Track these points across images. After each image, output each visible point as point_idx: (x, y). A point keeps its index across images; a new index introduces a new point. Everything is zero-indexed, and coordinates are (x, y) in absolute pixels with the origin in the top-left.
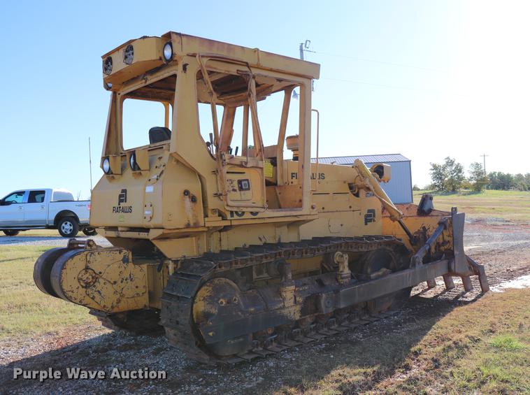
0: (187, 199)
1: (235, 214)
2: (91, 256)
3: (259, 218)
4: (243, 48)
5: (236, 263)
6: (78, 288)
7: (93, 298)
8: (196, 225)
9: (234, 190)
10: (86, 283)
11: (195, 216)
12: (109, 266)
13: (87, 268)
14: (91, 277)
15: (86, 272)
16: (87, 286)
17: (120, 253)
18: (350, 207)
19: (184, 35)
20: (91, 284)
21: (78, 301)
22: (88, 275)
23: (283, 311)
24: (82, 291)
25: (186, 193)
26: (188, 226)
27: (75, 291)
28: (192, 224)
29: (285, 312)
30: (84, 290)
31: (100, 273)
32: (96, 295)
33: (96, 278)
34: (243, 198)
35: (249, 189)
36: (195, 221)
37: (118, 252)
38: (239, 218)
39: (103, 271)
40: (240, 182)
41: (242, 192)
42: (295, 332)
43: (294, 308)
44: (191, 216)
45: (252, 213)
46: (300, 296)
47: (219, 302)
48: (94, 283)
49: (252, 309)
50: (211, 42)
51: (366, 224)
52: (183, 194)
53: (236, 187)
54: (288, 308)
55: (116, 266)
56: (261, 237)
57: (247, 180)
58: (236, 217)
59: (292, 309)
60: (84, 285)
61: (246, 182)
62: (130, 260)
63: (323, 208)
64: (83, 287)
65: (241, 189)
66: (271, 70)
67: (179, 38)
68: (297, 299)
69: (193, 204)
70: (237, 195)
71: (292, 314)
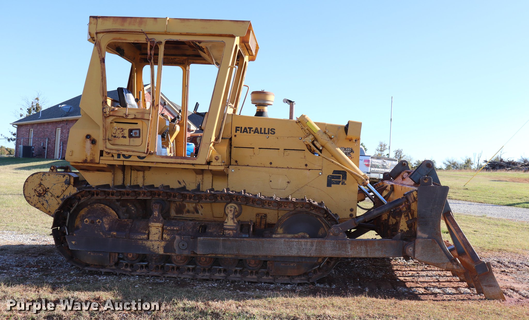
0: (88, 141)
1: (121, 156)
2: (43, 176)
3: (144, 162)
4: (155, 19)
5: (97, 195)
6: (34, 196)
7: (43, 204)
8: (92, 161)
9: (124, 137)
10: (39, 193)
11: (92, 154)
12: (55, 184)
13: (40, 185)
14: (42, 190)
15: (40, 186)
16: (40, 195)
17: (63, 177)
18: (306, 165)
19: (99, 17)
20: (43, 194)
21: (33, 204)
22: (40, 188)
23: (145, 242)
24: (36, 198)
25: (88, 136)
26: (85, 161)
27: (32, 197)
28: (89, 160)
29: (148, 244)
30: (38, 197)
31: (48, 188)
32: (45, 202)
33: (46, 191)
34: (132, 143)
35: (139, 137)
36: (92, 158)
37: (62, 176)
38: (124, 159)
39: (50, 187)
40: (131, 131)
41: (131, 139)
42: (168, 266)
43: (158, 243)
44: (89, 154)
45: (139, 157)
46: (168, 234)
47: (85, 220)
48: (44, 194)
49: (115, 233)
50: (124, 19)
51: (329, 185)
52: (85, 137)
53: (127, 135)
54: (151, 241)
55: (60, 185)
56: (181, 181)
57: (139, 130)
58: (122, 158)
59: (156, 244)
60: (38, 195)
61: (138, 131)
62: (72, 183)
63: (271, 163)
64: (37, 196)
65: (131, 136)
66: (181, 34)
67: (95, 19)
68: (165, 236)
69: (92, 146)
70: (126, 141)
71: (156, 247)
